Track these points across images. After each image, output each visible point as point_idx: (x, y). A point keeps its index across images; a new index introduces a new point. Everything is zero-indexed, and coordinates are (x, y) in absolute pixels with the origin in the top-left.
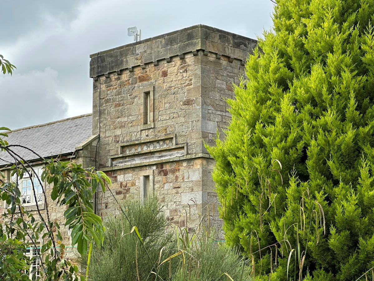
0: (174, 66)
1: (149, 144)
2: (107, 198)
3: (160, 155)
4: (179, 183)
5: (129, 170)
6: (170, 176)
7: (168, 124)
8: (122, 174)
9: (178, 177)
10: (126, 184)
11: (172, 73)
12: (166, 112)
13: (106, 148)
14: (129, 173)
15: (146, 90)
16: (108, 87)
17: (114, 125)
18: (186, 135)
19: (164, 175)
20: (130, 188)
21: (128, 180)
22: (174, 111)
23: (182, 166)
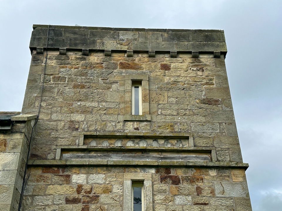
0: (182, 63)
1: (138, 140)
2: (43, 207)
3: (162, 156)
4: (204, 198)
5: (99, 169)
6: (185, 186)
7: (175, 120)
8: (83, 173)
9: (202, 189)
10: (92, 189)
11: (178, 69)
12: (170, 107)
13: (50, 134)
14: (99, 173)
15: (135, 78)
16: (61, 64)
17: (70, 108)
18: (210, 138)
19: (172, 184)
20: (99, 196)
21: (94, 183)
22: (186, 108)
23: (207, 175)
